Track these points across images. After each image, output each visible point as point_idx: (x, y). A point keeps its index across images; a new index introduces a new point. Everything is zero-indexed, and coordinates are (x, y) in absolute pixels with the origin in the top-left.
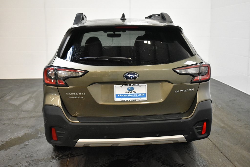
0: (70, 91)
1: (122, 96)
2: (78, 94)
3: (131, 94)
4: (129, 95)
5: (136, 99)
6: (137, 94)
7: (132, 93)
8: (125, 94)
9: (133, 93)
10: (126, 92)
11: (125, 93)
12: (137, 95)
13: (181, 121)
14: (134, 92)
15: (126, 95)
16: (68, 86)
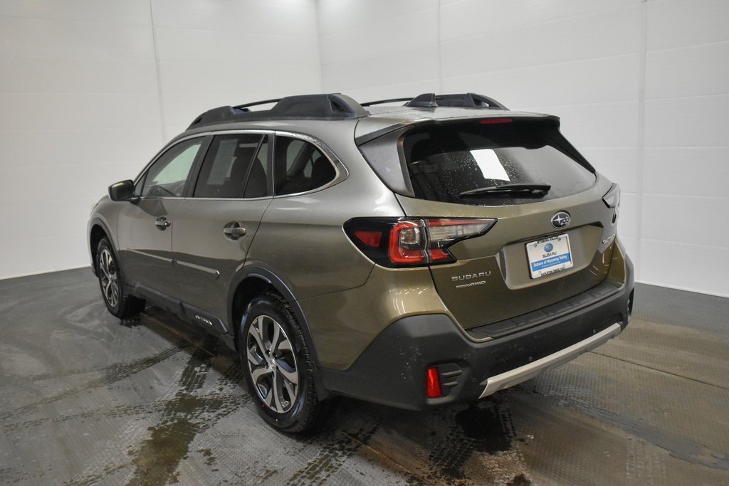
0: (460, 271)
1: (540, 264)
2: (478, 275)
3: (550, 259)
4: (548, 261)
5: (559, 267)
6: (558, 257)
7: (551, 257)
8: (543, 261)
9: (554, 256)
10: (544, 256)
11: (542, 259)
12: (558, 259)
13: (618, 296)
14: (553, 253)
15: (545, 262)
16: (455, 261)
